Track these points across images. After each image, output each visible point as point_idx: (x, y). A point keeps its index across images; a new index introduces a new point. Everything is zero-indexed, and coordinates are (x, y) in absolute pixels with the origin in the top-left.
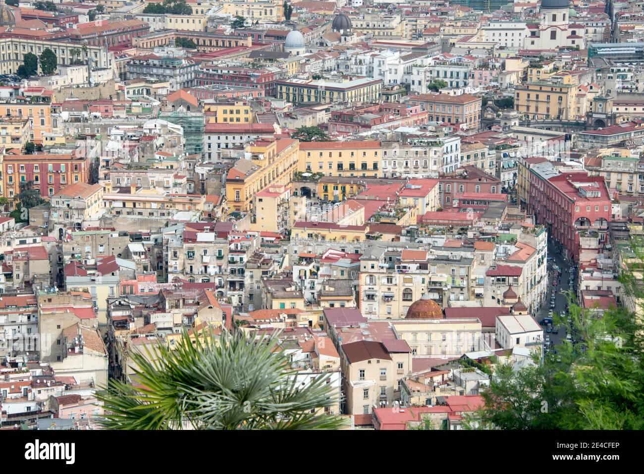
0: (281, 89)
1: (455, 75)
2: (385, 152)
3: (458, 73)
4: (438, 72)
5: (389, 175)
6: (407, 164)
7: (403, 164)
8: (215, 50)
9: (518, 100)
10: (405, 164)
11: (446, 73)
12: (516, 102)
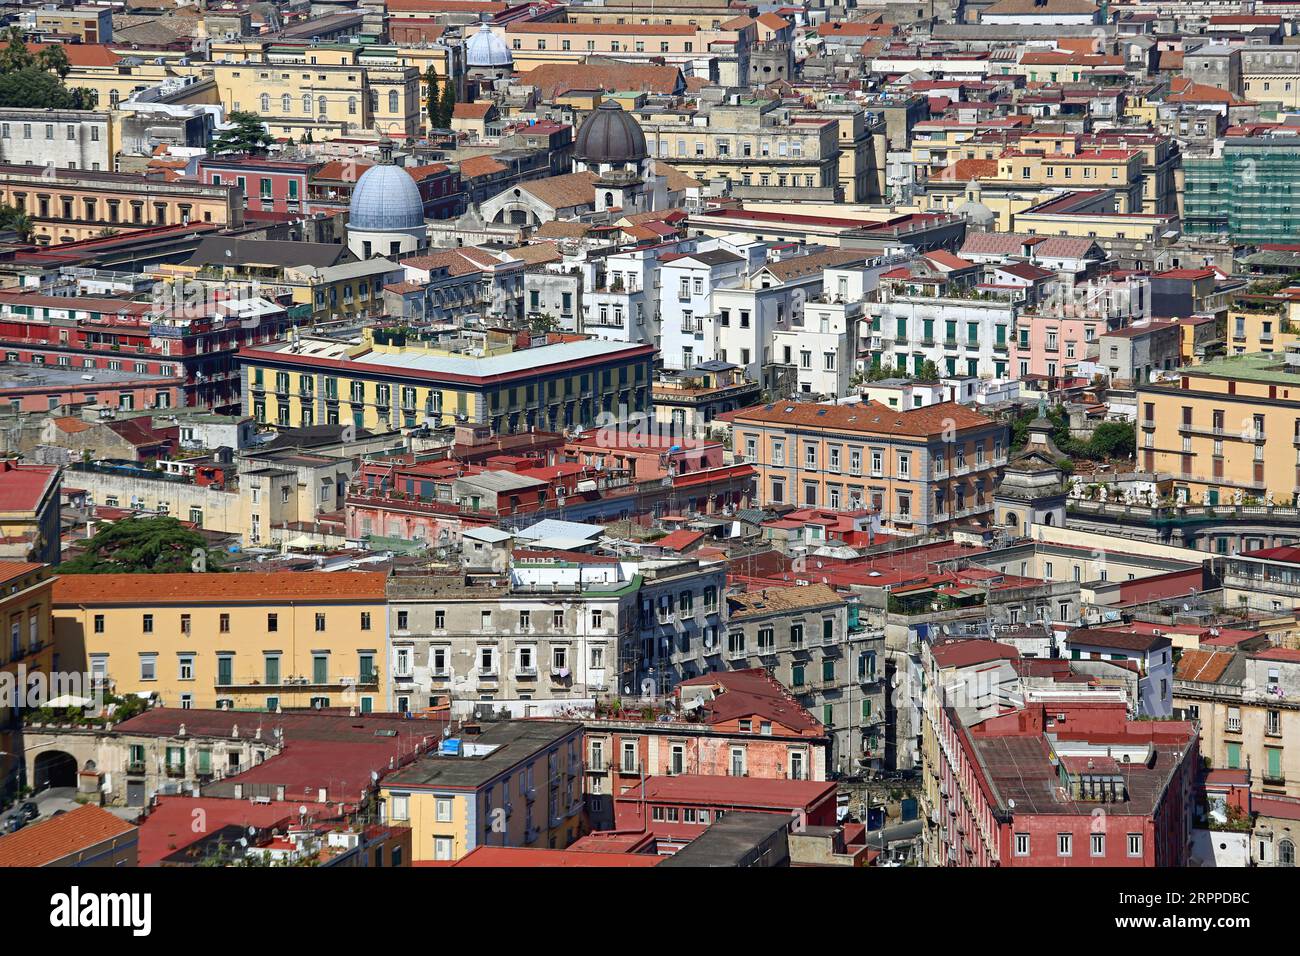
0: (259, 380)
1: (962, 334)
2: (402, 615)
3: (973, 326)
4: (902, 321)
5: (417, 705)
6: (487, 661)
7: (471, 661)
8: (84, 234)
9: (1150, 430)
10: (479, 662)
11: (929, 323)
12: (1142, 440)
